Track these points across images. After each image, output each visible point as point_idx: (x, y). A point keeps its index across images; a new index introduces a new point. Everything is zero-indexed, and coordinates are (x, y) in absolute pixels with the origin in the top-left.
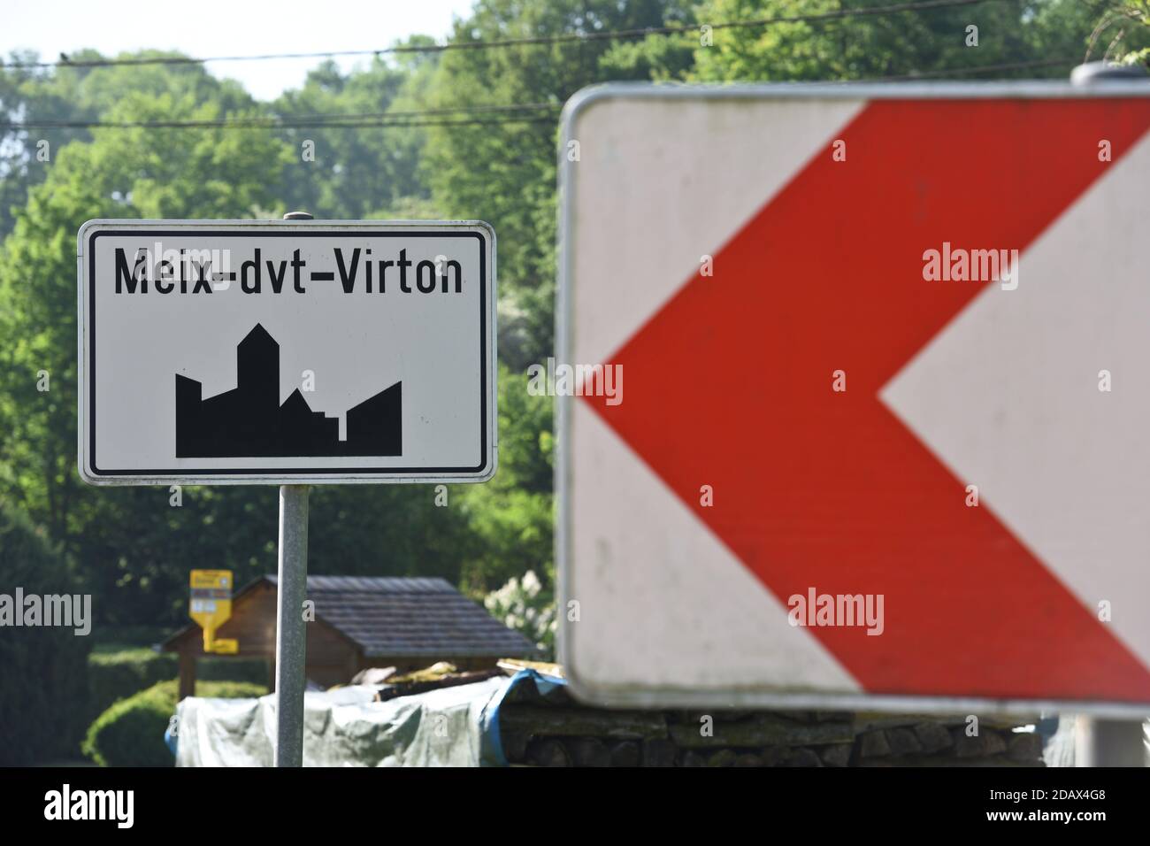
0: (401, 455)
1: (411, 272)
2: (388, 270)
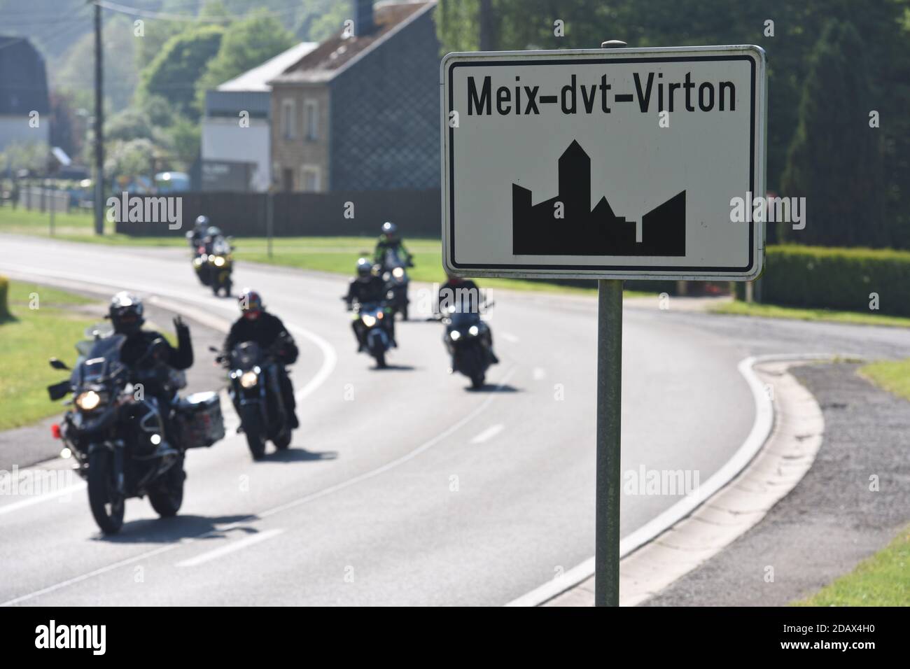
0: (684, 255)
1: (694, 92)
2: (676, 91)
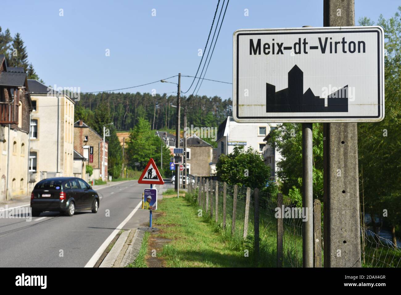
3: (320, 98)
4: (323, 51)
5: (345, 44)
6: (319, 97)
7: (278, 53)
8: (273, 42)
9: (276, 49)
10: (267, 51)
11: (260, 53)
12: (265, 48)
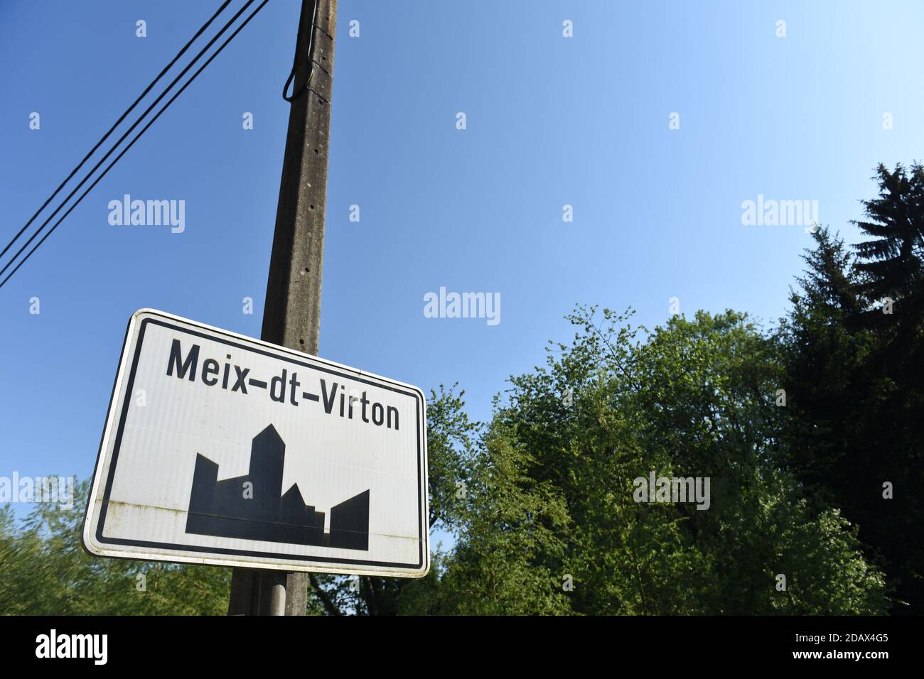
3: (316, 510)
4: (328, 408)
5: (367, 405)
6: (313, 508)
7: (235, 389)
8: (228, 361)
9: (233, 378)
10: (210, 377)
11: (192, 378)
12: (206, 370)
